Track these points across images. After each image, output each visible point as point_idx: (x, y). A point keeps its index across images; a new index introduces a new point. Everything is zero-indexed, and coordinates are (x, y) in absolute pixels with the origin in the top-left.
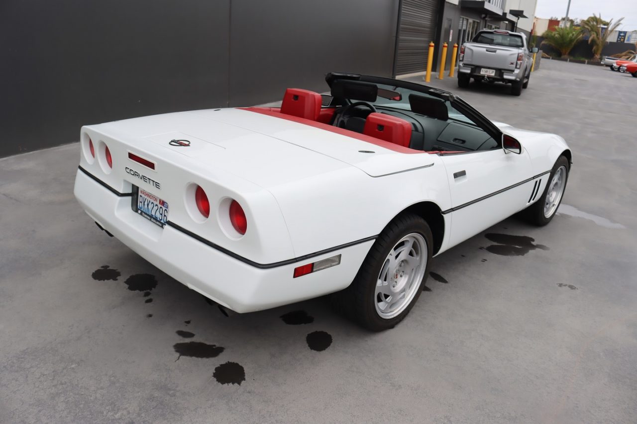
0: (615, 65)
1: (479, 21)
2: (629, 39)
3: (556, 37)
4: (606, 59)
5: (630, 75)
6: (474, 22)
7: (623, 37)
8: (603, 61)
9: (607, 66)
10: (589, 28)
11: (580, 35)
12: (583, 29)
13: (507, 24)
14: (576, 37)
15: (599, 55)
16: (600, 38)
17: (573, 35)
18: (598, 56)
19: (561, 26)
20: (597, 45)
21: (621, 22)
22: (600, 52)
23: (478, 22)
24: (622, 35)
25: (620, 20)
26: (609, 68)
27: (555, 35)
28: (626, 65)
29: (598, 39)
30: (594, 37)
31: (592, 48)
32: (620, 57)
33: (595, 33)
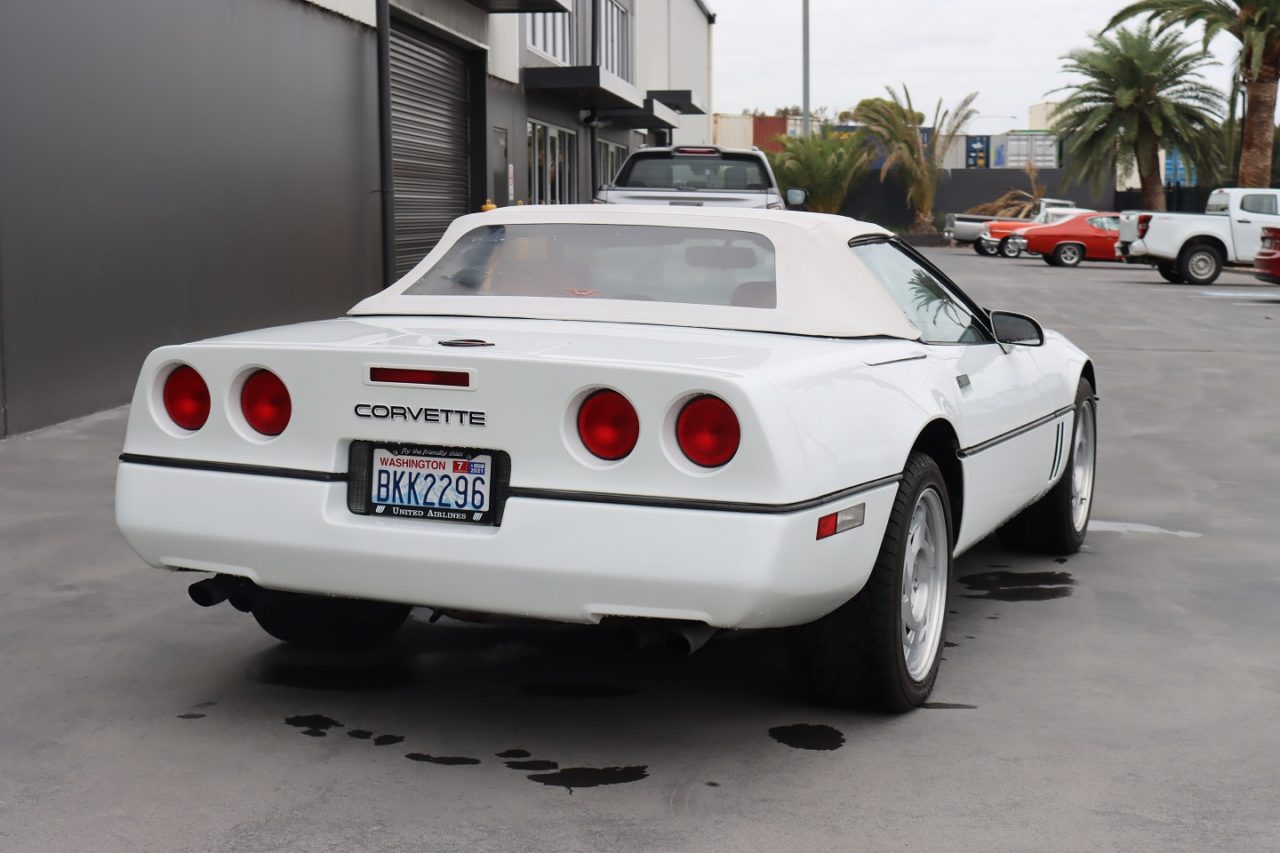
0: (987, 237)
1: (574, 133)
2: (1000, 158)
3: (788, 168)
4: (957, 223)
5: (1043, 262)
6: (561, 134)
7: (981, 155)
8: (947, 228)
9: (963, 242)
10: (884, 132)
11: (861, 155)
12: (866, 138)
13: (644, 135)
14: (850, 164)
15: (929, 213)
16: (923, 158)
17: (840, 157)
18: (926, 218)
19: (794, 132)
20: (919, 183)
21: (972, 106)
22: (929, 203)
23: (570, 135)
24: (977, 147)
25: (967, 102)
26: (971, 250)
27: (783, 162)
28: (1021, 231)
29: (918, 162)
30: (900, 158)
31: (905, 195)
32: (994, 214)
33: (903, 145)
